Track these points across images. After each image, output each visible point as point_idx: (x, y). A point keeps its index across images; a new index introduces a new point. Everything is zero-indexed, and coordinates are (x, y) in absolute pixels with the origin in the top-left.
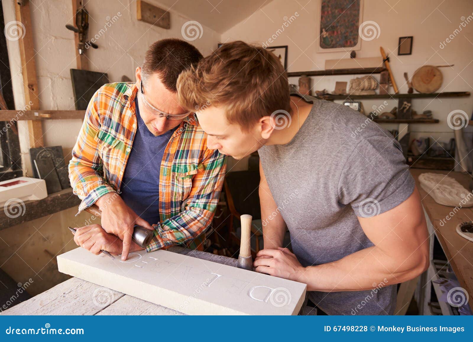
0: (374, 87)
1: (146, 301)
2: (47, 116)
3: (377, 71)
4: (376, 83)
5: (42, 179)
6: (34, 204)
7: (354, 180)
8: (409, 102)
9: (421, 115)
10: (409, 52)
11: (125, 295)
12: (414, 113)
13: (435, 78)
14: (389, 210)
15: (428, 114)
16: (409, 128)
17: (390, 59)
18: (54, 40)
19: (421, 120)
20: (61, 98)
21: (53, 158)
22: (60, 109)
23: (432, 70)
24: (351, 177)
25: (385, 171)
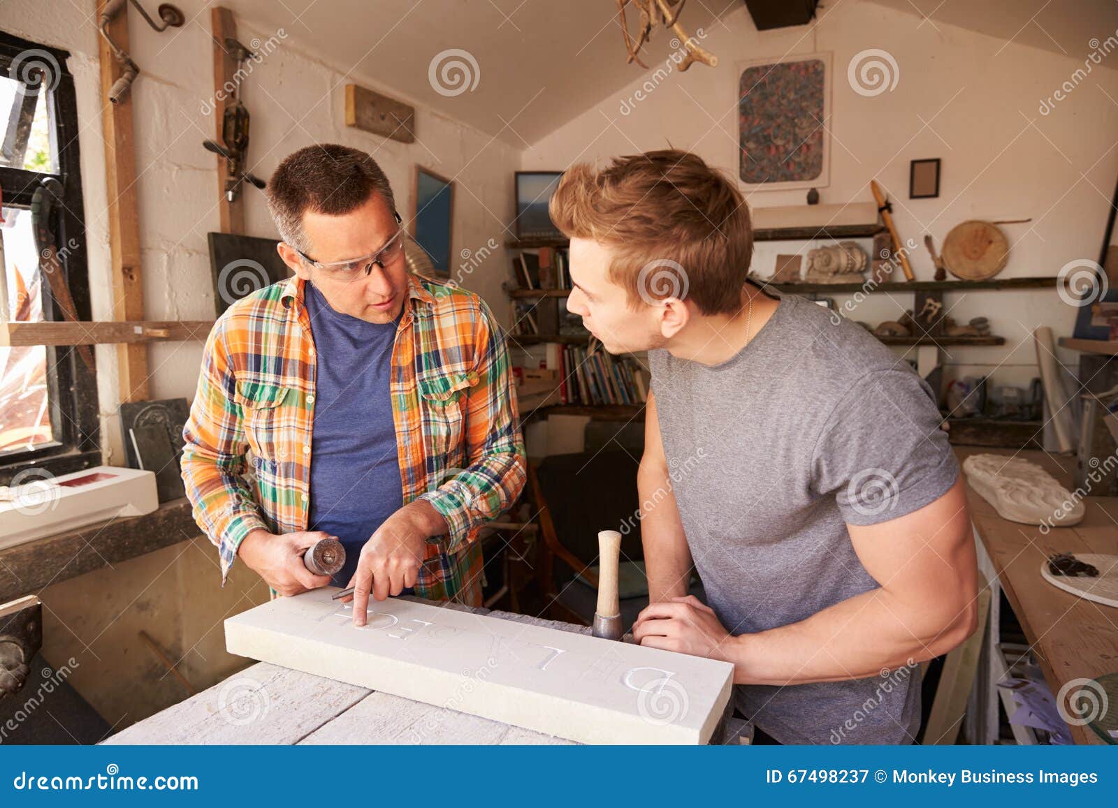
0: (861, 266)
1: (417, 702)
2: (161, 333)
3: (865, 232)
4: (864, 258)
5: (145, 469)
6: (131, 524)
7: (845, 445)
8: (939, 299)
9: (966, 327)
10: (933, 192)
11: (373, 691)
12: (950, 323)
13: (993, 246)
14: (910, 513)
15: (980, 326)
16: (941, 357)
17: (893, 207)
18: (177, 173)
19: (966, 339)
20: (187, 294)
21: (168, 426)
22: (183, 319)
23: (984, 231)
24: (839, 440)
25: (903, 434)
